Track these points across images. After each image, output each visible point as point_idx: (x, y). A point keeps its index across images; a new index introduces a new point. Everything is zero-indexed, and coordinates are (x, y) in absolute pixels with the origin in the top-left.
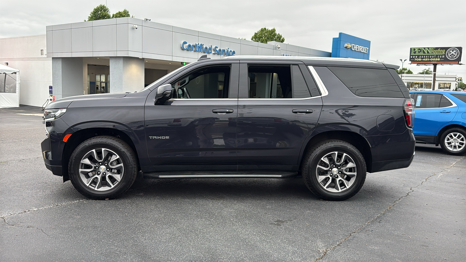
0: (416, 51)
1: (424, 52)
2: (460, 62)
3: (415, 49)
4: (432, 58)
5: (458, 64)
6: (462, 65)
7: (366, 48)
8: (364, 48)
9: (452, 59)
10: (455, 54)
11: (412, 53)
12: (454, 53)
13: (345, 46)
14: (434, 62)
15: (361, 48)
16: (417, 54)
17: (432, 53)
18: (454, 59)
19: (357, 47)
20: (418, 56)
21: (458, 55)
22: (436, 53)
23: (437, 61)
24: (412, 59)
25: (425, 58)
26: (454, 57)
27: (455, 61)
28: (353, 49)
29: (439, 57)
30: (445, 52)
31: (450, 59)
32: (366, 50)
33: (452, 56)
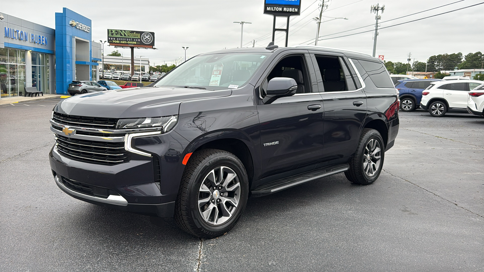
0: (113, 33)
1: (121, 35)
2: (153, 46)
3: (113, 30)
4: (129, 41)
5: (153, 48)
6: (155, 49)
7: (89, 27)
8: (87, 27)
9: (147, 44)
10: (149, 39)
11: (109, 35)
12: (148, 37)
13: (70, 24)
14: (131, 45)
15: (84, 27)
16: (114, 36)
17: (129, 36)
18: (148, 44)
19: (81, 25)
20: (116, 38)
21: (152, 39)
22: (132, 36)
23: (134, 44)
24: (110, 40)
25: (123, 41)
26: (149, 41)
27: (149, 45)
28: (78, 28)
29: (136, 40)
30: (140, 36)
31: (145, 43)
32: (88, 29)
33: (147, 40)
